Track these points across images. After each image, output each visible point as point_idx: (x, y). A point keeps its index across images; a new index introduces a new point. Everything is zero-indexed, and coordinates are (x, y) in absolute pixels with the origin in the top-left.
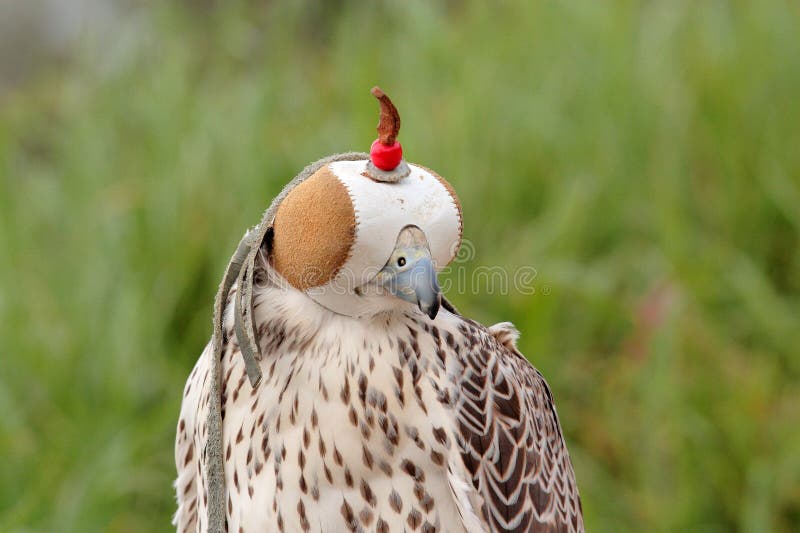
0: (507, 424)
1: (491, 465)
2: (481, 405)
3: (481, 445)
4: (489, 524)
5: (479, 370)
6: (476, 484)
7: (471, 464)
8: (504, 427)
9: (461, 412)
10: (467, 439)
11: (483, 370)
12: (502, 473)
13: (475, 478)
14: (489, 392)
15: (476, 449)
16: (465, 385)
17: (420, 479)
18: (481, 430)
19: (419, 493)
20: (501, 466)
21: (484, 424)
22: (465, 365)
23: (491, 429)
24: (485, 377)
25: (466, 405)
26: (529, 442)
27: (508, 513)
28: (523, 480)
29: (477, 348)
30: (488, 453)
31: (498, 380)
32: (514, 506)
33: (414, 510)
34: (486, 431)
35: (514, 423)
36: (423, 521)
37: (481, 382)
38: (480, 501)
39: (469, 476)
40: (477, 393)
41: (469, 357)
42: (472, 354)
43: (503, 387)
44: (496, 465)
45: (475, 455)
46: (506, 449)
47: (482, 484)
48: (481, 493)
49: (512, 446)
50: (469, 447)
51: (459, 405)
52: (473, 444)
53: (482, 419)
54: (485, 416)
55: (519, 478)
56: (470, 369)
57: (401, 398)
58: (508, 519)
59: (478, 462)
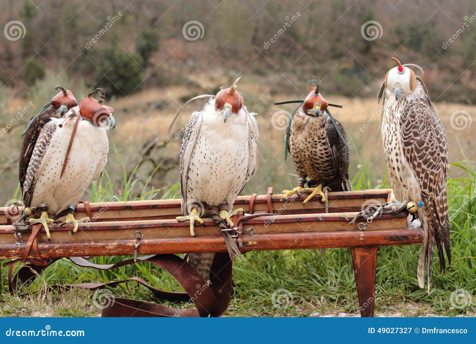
1: (404, 125)
2: (407, 114)
3: (404, 121)
6: (401, 128)
7: (401, 124)
8: (410, 119)
12: (406, 127)
14: (409, 113)
16: (405, 110)
17: (396, 125)
19: (395, 128)
20: (407, 126)
21: (406, 118)
23: (407, 119)
25: (403, 114)
27: (406, 135)
28: (411, 130)
29: (411, 104)
30: (404, 123)
31: (412, 111)
35: (413, 119)
37: (408, 110)
40: (407, 112)
41: (408, 106)
43: (413, 112)
45: (402, 123)
47: (402, 128)
50: (401, 121)
51: (402, 113)
53: (406, 117)
56: (407, 107)
57: (395, 110)
58: (405, 136)
59: (402, 124)
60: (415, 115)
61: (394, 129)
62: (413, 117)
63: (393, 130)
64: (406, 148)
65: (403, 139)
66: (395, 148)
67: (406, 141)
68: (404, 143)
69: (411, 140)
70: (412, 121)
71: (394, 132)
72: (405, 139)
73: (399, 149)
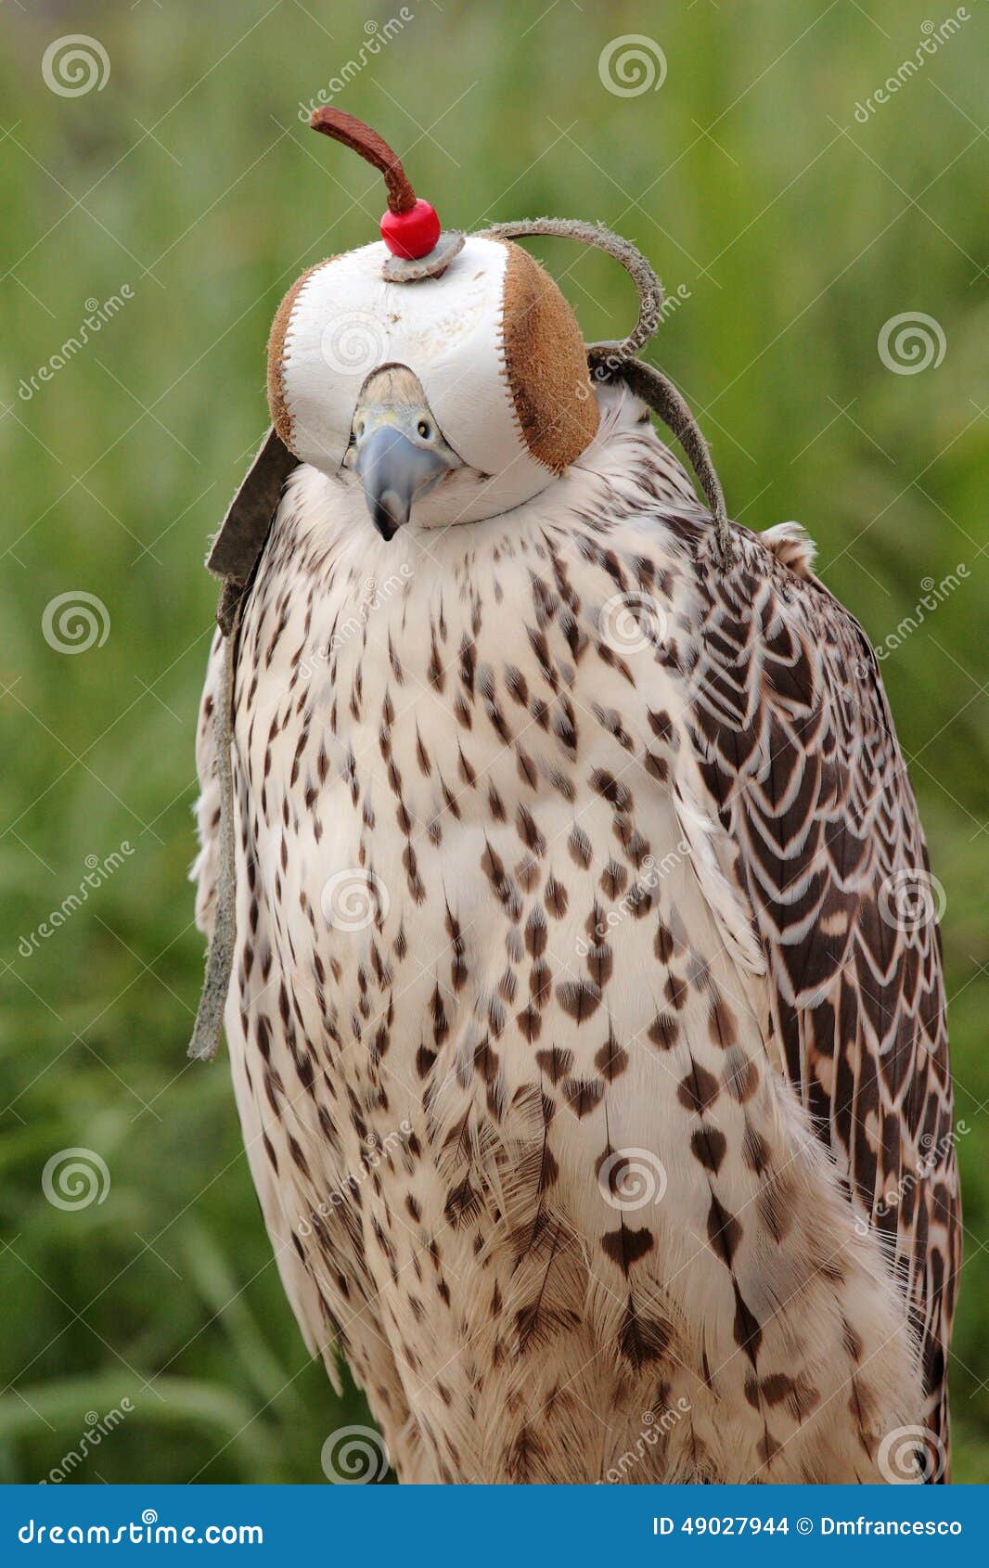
0: (787, 712)
1: (754, 786)
2: (740, 674)
3: (738, 749)
4: (747, 893)
5: (738, 611)
7: (717, 784)
8: (781, 717)
9: (701, 688)
10: (711, 737)
11: (746, 611)
12: (774, 802)
13: (724, 808)
14: (755, 651)
15: (727, 756)
16: (711, 638)
17: (625, 806)
18: (739, 722)
19: (623, 831)
20: (773, 788)
21: (743, 709)
22: (712, 602)
23: (757, 719)
24: (749, 624)
25: (710, 675)
26: (828, 744)
27: (784, 873)
28: (813, 814)
29: (735, 573)
30: (750, 764)
31: (773, 629)
32: (795, 860)
33: (613, 865)
34: (747, 723)
35: (800, 710)
36: (630, 884)
37: (741, 633)
38: (732, 851)
39: (713, 804)
40: (733, 654)
41: (720, 587)
42: (726, 582)
43: (781, 643)
44: (764, 786)
45: (726, 766)
46: (783, 758)
47: (737, 821)
48: (735, 837)
49: (796, 753)
50: (715, 753)
51: (698, 675)
52: (722, 747)
53: (740, 701)
54: (746, 696)
55: (805, 812)
56: (720, 609)
58: (782, 885)
59: (730, 780)
60: (804, 663)
61: (607, 850)
62: (793, 683)
63: (599, 864)
64: (805, 1001)
65: (768, 924)
66: (664, 1034)
67: (795, 933)
68: (787, 951)
69: (828, 912)
70: (805, 729)
71: (613, 882)
72: (784, 916)
73: (721, 1025)
